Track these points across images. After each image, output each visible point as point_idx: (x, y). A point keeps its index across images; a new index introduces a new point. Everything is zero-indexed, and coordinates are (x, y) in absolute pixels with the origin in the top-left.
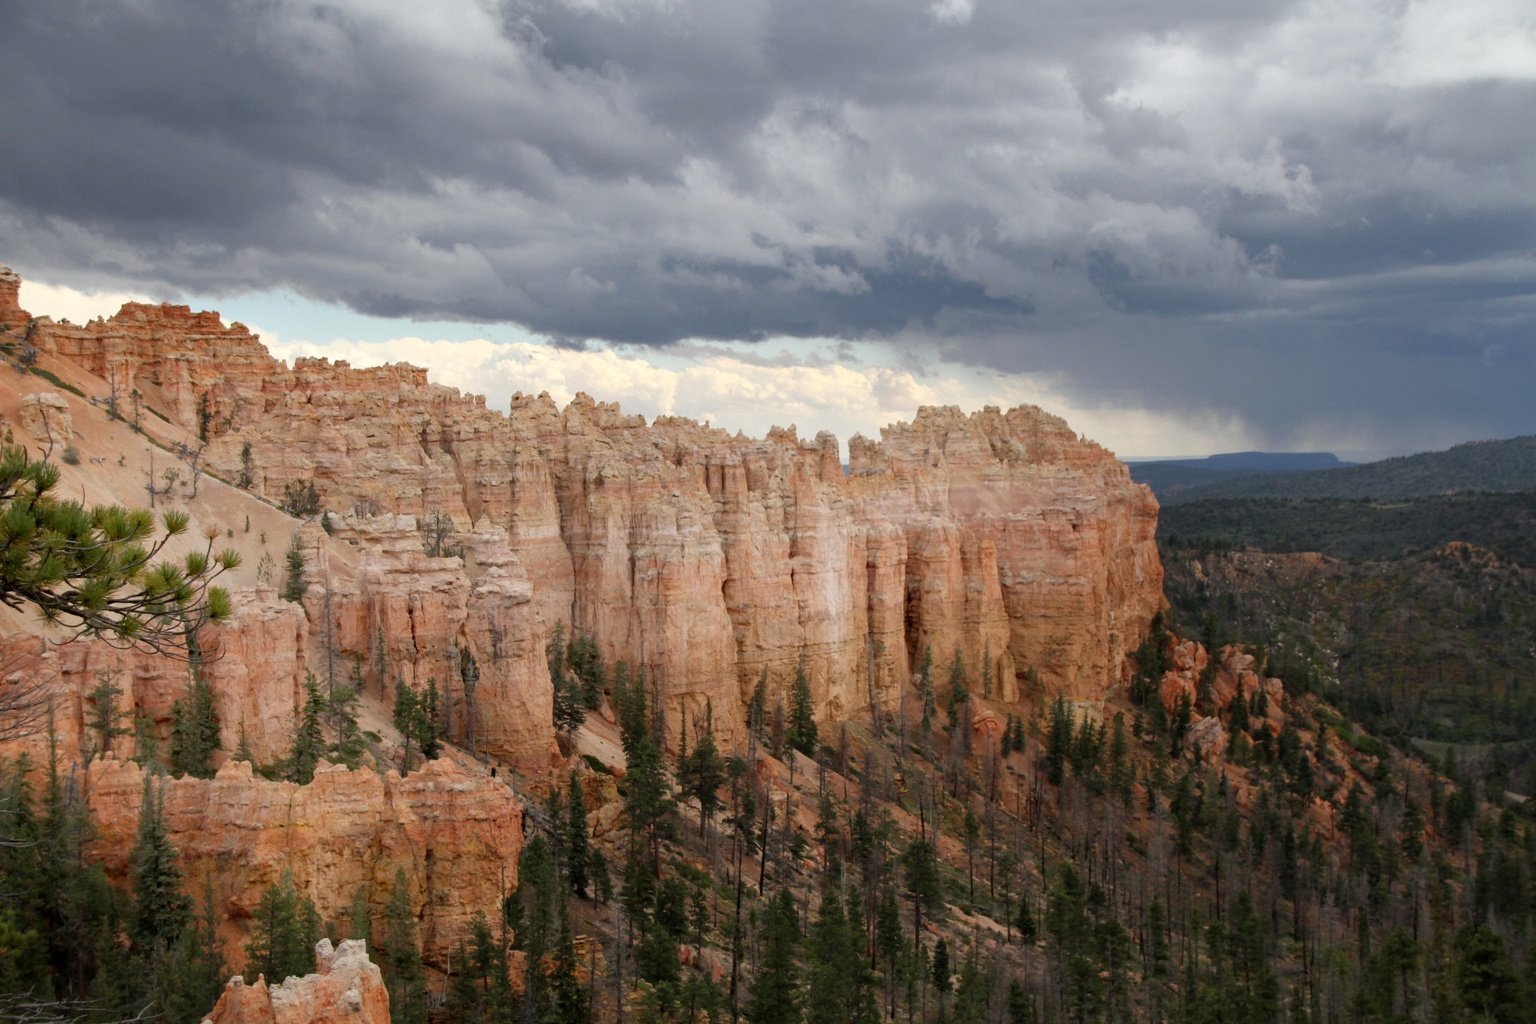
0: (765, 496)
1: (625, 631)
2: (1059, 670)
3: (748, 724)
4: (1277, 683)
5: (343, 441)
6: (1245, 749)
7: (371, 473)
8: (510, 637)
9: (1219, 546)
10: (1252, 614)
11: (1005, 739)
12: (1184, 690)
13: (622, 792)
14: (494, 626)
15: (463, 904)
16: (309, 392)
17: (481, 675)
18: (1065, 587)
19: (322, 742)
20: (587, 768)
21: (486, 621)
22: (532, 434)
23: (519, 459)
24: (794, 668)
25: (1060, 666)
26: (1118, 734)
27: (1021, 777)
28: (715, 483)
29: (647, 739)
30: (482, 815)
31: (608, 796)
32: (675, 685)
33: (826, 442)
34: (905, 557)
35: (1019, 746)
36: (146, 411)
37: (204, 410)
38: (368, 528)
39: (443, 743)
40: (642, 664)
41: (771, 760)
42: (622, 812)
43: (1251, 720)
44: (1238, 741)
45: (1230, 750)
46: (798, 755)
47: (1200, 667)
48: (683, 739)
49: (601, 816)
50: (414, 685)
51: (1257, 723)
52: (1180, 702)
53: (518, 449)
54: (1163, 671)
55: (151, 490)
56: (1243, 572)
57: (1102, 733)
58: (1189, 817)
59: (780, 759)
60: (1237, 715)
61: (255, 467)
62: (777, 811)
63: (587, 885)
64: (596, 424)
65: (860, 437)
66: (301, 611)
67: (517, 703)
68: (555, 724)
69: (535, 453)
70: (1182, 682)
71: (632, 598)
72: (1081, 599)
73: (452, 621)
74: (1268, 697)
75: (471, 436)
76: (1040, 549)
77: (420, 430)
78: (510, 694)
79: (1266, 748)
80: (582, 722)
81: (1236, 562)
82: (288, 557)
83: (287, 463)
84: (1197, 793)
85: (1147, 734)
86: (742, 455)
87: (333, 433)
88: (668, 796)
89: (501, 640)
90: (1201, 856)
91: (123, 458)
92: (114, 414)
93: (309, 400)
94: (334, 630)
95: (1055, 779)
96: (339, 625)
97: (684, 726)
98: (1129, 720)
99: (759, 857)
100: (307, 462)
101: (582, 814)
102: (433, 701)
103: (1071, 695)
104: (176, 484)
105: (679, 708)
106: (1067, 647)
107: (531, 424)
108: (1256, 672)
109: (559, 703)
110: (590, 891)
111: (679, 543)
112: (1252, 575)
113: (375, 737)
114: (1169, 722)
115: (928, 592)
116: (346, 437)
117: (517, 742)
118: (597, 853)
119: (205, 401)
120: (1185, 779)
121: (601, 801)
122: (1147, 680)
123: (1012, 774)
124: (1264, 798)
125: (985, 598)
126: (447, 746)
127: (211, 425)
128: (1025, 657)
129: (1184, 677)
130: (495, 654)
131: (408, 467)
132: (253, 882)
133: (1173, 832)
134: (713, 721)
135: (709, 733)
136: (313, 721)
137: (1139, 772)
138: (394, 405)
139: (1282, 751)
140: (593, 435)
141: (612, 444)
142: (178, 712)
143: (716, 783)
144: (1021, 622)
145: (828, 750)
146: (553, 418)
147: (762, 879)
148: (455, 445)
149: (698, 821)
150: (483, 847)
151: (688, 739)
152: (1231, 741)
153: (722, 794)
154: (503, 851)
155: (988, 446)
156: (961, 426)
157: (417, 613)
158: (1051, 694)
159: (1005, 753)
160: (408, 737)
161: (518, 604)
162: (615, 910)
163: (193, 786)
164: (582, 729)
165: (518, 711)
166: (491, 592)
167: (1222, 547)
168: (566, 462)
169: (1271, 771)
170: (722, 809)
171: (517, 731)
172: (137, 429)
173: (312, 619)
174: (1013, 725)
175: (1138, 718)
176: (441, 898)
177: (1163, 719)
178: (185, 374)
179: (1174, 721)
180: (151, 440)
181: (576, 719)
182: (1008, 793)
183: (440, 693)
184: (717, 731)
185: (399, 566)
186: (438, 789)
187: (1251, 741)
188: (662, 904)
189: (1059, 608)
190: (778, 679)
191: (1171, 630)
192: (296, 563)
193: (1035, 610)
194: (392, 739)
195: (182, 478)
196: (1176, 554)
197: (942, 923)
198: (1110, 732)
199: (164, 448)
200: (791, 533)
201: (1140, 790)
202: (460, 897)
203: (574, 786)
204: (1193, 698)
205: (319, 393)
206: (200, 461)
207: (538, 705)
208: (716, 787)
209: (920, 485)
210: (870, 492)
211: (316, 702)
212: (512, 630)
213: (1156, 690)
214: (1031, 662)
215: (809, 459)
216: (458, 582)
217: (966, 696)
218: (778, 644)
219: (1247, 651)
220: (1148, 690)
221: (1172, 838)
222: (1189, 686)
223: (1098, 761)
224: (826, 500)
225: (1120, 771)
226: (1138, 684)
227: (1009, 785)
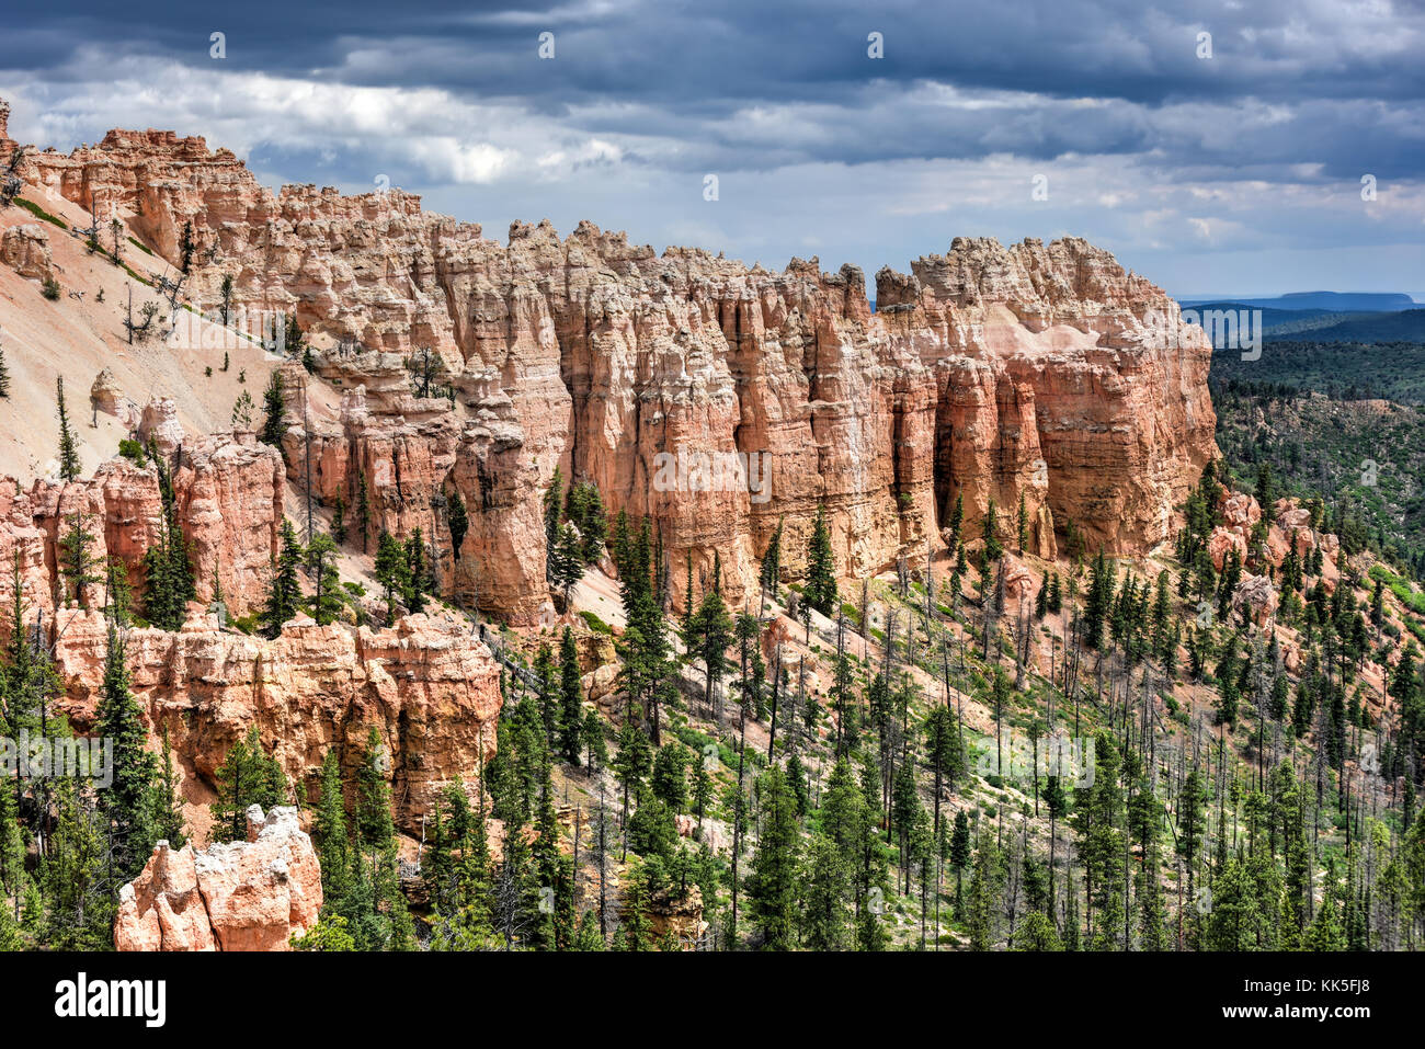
0: (783, 335)
1: (628, 480)
2: (1100, 525)
3: (762, 582)
4: (1333, 538)
5: (329, 273)
6: (1296, 608)
7: (357, 307)
8: (500, 485)
9: (1282, 391)
10: (1316, 465)
11: (1041, 597)
12: (1234, 546)
13: (621, 653)
14: (483, 472)
15: (438, 769)
16: (294, 221)
17: (470, 525)
18: (1107, 435)
19: (297, 594)
20: (584, 626)
21: (475, 467)
22: (530, 265)
23: (516, 293)
24: (813, 521)
25: (1102, 521)
26: (1162, 594)
27: (1057, 639)
28: (730, 321)
29: (648, 597)
30: (459, 676)
31: (605, 657)
32: (682, 538)
33: (850, 276)
34: (935, 401)
35: (1055, 608)
36: (127, 242)
37: (187, 240)
38: (352, 367)
39: (429, 598)
40: (647, 515)
41: (787, 620)
42: (620, 674)
43: (1304, 578)
44: (1289, 602)
45: (1282, 610)
46: (814, 614)
47: (1253, 522)
48: (689, 596)
49: (598, 678)
50: (399, 535)
51: (1310, 582)
52: (1230, 560)
53: (514, 282)
54: (1212, 527)
55: (130, 326)
56: (1307, 420)
57: (1145, 593)
58: (1234, 682)
59: (796, 619)
60: (1290, 574)
61: (236, 301)
62: (791, 675)
63: (581, 750)
64: (601, 255)
65: (889, 271)
66: (278, 455)
67: (507, 556)
68: (549, 578)
69: (533, 285)
70: (1232, 537)
71: (637, 443)
72: (1125, 448)
73: (439, 467)
74: (1324, 554)
75: (465, 268)
76: (1082, 394)
77: (411, 261)
78: (501, 546)
79: (1320, 610)
80: (580, 577)
81: (1300, 409)
82: (267, 397)
83: (270, 297)
84: (1245, 656)
85: (1194, 594)
86: (759, 289)
87: (318, 265)
88: (671, 657)
89: (491, 489)
90: (1247, 724)
91: (102, 292)
92: (94, 246)
93: (295, 231)
94: (315, 477)
95: (1092, 642)
96: (320, 471)
97: (690, 582)
98: (1174, 578)
99: (768, 724)
100: (290, 295)
101: (576, 676)
102: (418, 553)
103: (1114, 552)
104: (155, 319)
105: (685, 563)
106: (1110, 501)
107: (530, 255)
108: (1312, 526)
109: (555, 556)
110: (583, 758)
111: (688, 384)
112: (1317, 423)
113: (357, 590)
114: (1217, 582)
115: (959, 439)
116: (333, 269)
117: (508, 598)
118: (591, 718)
119: (188, 231)
120: (1233, 641)
121: (596, 662)
122: (1196, 536)
123: (1047, 636)
124: (1314, 662)
125: (1021, 446)
126: (433, 600)
127: (194, 256)
128: (1064, 510)
129: (1235, 532)
130: (485, 502)
131: (397, 301)
132: (220, 740)
133: (1217, 698)
134: (722, 578)
135: (717, 590)
136: (290, 573)
137: (1184, 636)
138: (383, 234)
139: (1335, 611)
140: (596, 265)
141: (617, 277)
142: (151, 561)
143: (724, 643)
144: (1060, 472)
145: (847, 610)
146: (554, 249)
147: (771, 747)
148: (448, 278)
149: (704, 684)
150: (459, 710)
151: (694, 596)
152: (1283, 602)
153: (731, 654)
154: (481, 714)
155: (1029, 281)
156: (999, 259)
157: (403, 458)
158: (1091, 551)
159: (1040, 615)
160: (390, 591)
161: (509, 449)
162: (610, 779)
163: (159, 639)
164: (579, 585)
165: (509, 564)
166: (480, 436)
167: (1286, 393)
168: (567, 297)
169: (1324, 633)
170: (729, 672)
171: (508, 586)
172: (116, 261)
173: (292, 463)
174: (1049, 583)
175: (1184, 576)
176: (415, 763)
177: (1210, 576)
178: (168, 204)
179: (1222, 581)
180: (131, 273)
181: (573, 575)
182: (1041, 657)
183: (426, 543)
184: (727, 588)
185: (385, 409)
186: (412, 648)
187: (1304, 602)
188: (658, 773)
189: (1101, 458)
190: (796, 533)
191: (1222, 481)
192: (275, 404)
193: (1076, 460)
194: (374, 594)
195: (160, 313)
196: (1236, 401)
197: (966, 795)
198: (1154, 590)
199: (143, 281)
200: (811, 374)
201: (1183, 653)
202: (435, 761)
203: (567, 646)
204: (1244, 553)
205: (306, 221)
206: (179, 295)
207: (531, 559)
208: (724, 648)
209: (953, 323)
210: (899, 331)
211: (292, 552)
212: (502, 477)
213: (1204, 547)
214: (1070, 516)
215: (833, 294)
216: (447, 425)
217: (1000, 552)
218: (796, 495)
219: (1303, 505)
220: (1196, 547)
221: (1215, 703)
222: (1240, 542)
223: (1140, 622)
224: (850, 339)
225: (1163, 633)
226: (1186, 540)
227: (1043, 649)
